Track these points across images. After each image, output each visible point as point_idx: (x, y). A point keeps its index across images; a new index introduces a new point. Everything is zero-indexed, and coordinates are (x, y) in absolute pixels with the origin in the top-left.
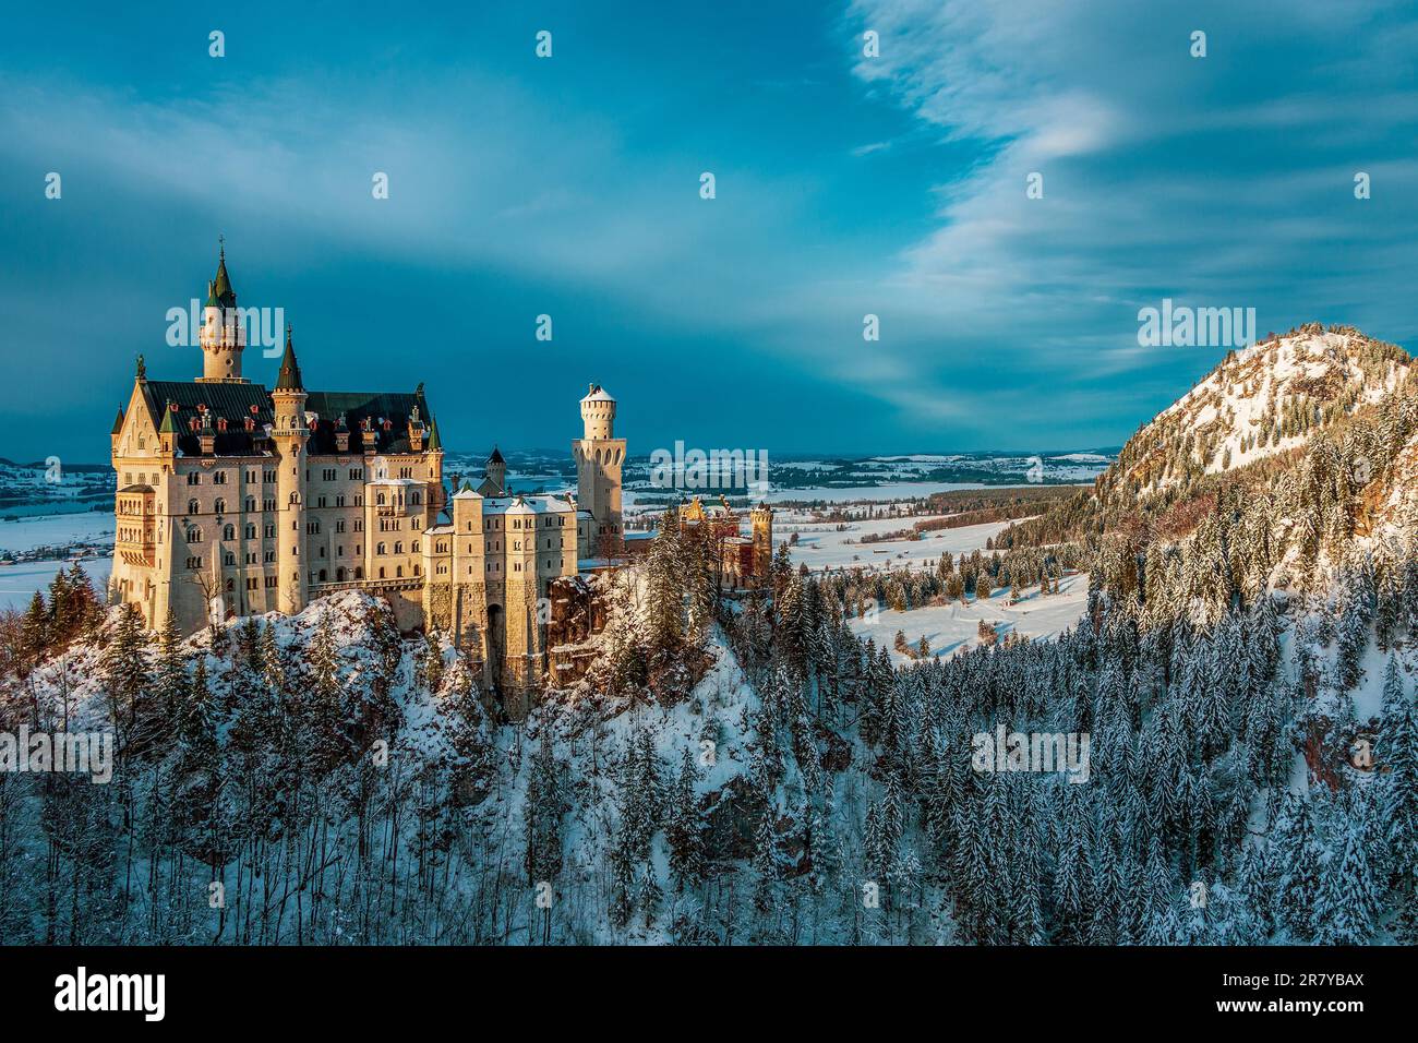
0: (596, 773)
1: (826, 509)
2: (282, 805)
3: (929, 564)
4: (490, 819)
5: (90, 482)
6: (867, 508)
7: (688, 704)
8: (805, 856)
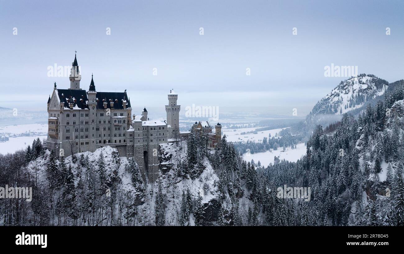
0: (174, 197)
1: (230, 125)
2: (91, 204)
3: (260, 140)
4: (146, 209)
5: (35, 116)
6: (242, 125)
7: (199, 179)
8: (231, 221)
